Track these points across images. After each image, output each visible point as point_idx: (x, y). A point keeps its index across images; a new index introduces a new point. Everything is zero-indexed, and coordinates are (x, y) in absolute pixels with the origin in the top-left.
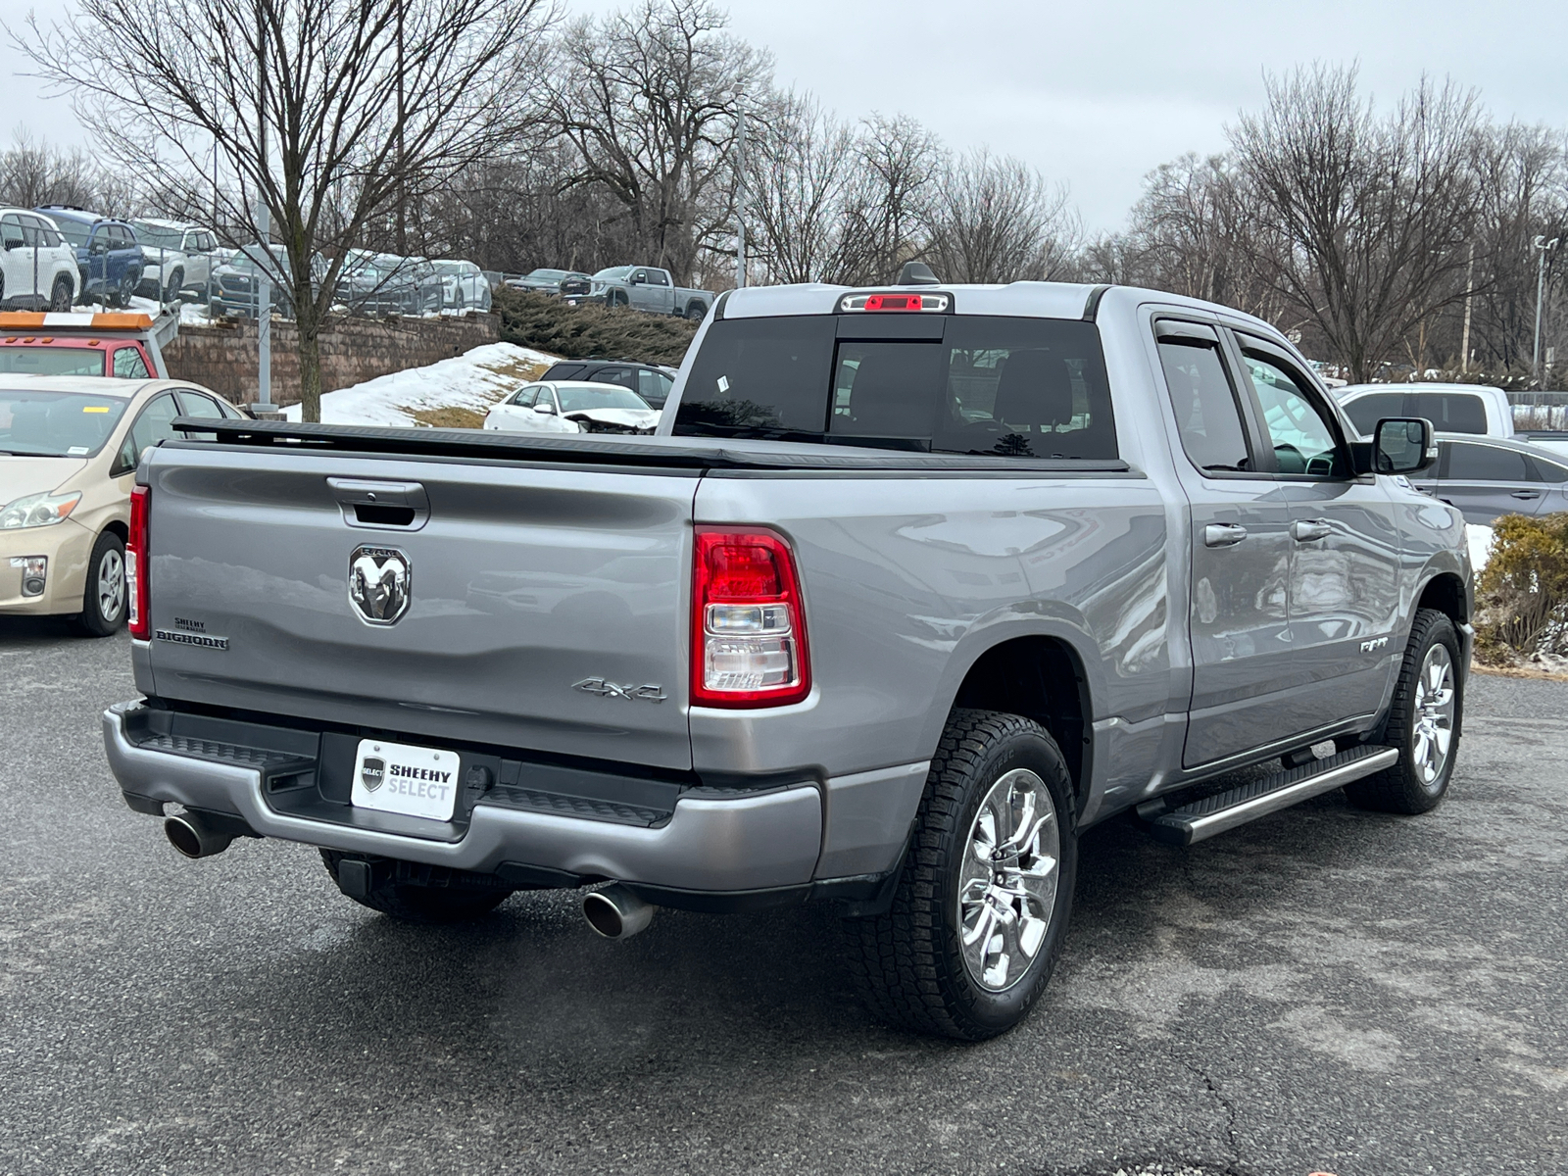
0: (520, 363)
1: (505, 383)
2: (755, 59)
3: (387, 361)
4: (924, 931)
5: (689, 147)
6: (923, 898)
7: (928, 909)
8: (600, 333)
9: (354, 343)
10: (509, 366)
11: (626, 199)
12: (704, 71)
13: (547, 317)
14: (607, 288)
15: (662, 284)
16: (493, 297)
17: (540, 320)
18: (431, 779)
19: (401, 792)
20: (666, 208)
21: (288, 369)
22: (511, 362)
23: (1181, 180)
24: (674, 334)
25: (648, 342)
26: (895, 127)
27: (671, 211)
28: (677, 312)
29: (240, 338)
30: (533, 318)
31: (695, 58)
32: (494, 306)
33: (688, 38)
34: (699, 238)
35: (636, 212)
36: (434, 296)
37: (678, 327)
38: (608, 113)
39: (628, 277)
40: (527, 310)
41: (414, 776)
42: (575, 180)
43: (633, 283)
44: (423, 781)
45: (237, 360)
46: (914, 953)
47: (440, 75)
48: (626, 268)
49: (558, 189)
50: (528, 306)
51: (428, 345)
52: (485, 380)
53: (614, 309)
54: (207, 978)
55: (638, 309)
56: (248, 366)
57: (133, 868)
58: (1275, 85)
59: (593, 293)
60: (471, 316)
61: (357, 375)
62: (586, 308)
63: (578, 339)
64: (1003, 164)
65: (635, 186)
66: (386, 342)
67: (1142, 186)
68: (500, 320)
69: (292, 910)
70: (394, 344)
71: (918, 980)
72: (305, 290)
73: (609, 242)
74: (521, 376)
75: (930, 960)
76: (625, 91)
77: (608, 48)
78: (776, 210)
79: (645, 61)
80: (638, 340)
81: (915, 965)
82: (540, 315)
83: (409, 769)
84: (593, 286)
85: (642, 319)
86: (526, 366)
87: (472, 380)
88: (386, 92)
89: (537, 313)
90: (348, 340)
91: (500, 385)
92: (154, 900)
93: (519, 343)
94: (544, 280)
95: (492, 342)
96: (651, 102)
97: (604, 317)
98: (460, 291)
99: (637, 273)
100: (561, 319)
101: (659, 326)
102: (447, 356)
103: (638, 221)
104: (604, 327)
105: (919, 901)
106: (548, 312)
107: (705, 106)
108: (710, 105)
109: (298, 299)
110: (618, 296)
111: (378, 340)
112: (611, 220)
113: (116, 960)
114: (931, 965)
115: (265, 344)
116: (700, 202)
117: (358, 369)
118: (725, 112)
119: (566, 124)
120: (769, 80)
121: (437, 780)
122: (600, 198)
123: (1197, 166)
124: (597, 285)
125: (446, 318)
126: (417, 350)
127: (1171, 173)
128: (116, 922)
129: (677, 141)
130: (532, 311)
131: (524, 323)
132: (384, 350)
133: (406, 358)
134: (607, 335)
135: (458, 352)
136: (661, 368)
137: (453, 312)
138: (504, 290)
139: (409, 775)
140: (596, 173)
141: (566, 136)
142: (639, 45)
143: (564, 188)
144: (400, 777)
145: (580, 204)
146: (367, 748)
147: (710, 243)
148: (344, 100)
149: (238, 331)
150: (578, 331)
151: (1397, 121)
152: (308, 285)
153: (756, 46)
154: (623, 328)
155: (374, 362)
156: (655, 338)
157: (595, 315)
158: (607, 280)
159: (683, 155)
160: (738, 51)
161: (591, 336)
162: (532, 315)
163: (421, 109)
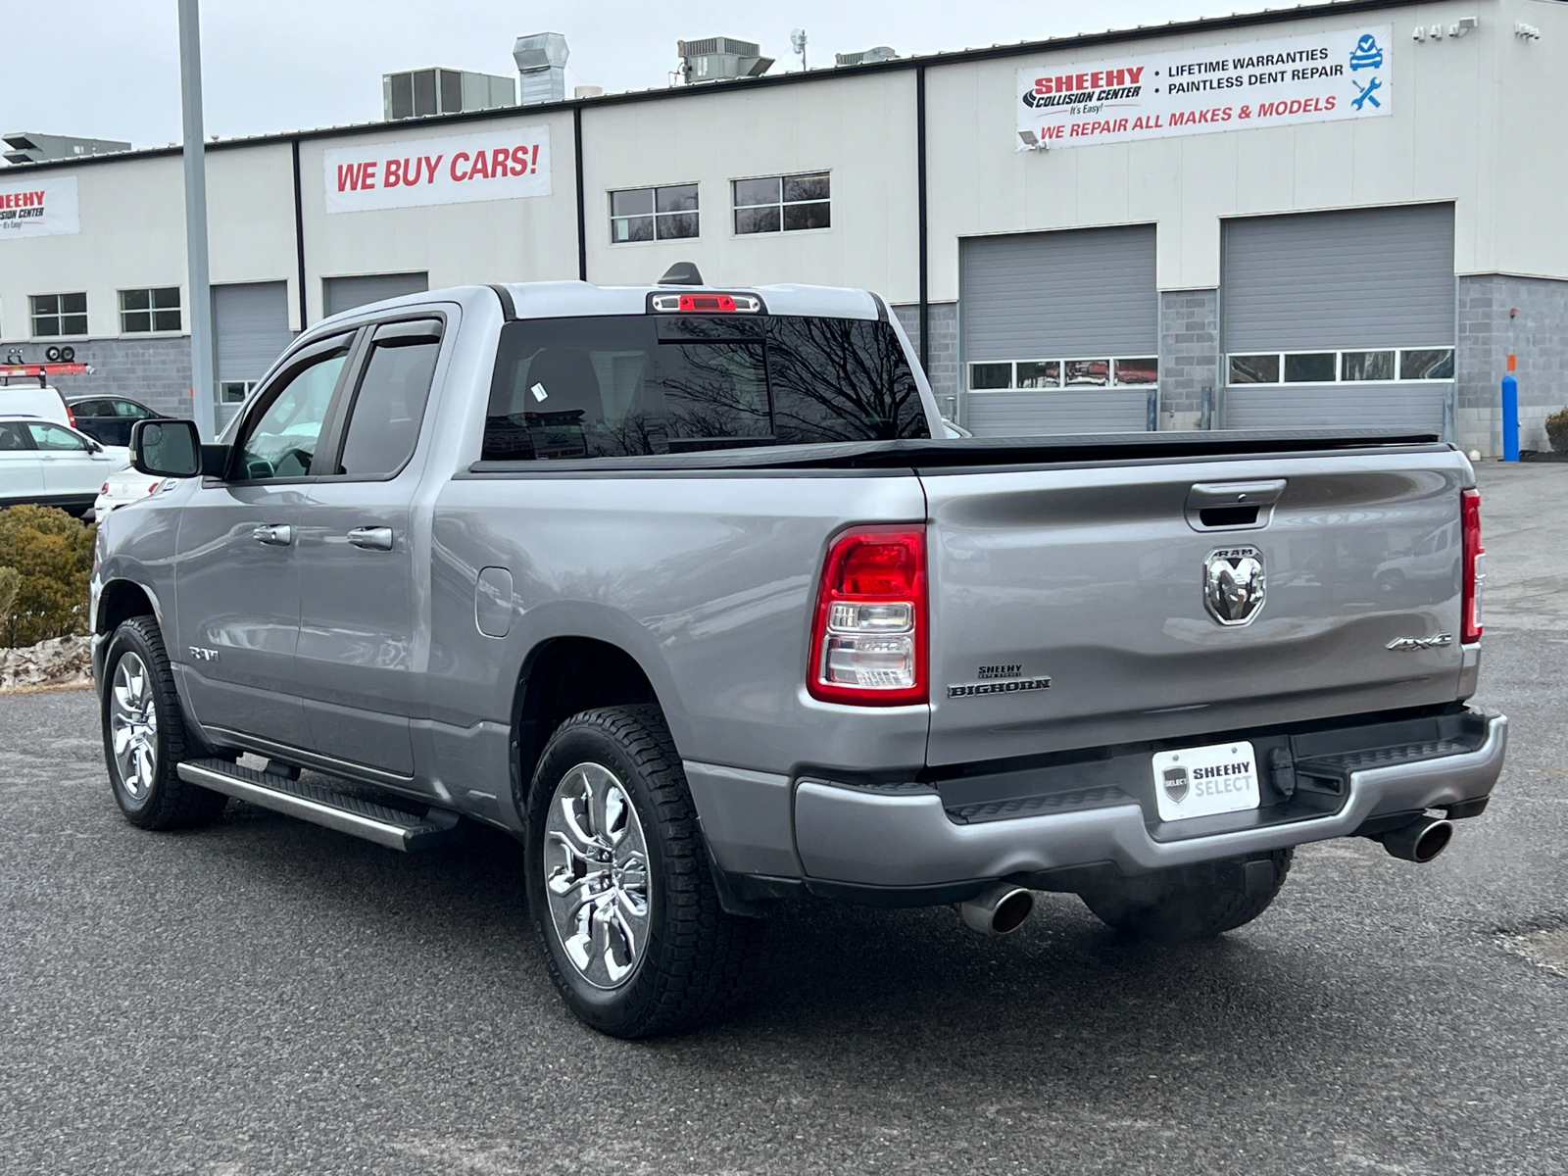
18: (1234, 772)
19: (1209, 793)
41: (1219, 775)
44: (1227, 776)
83: (1212, 769)
121: (1239, 772)
139: (1213, 775)
144: (1204, 779)
146: (1162, 761)
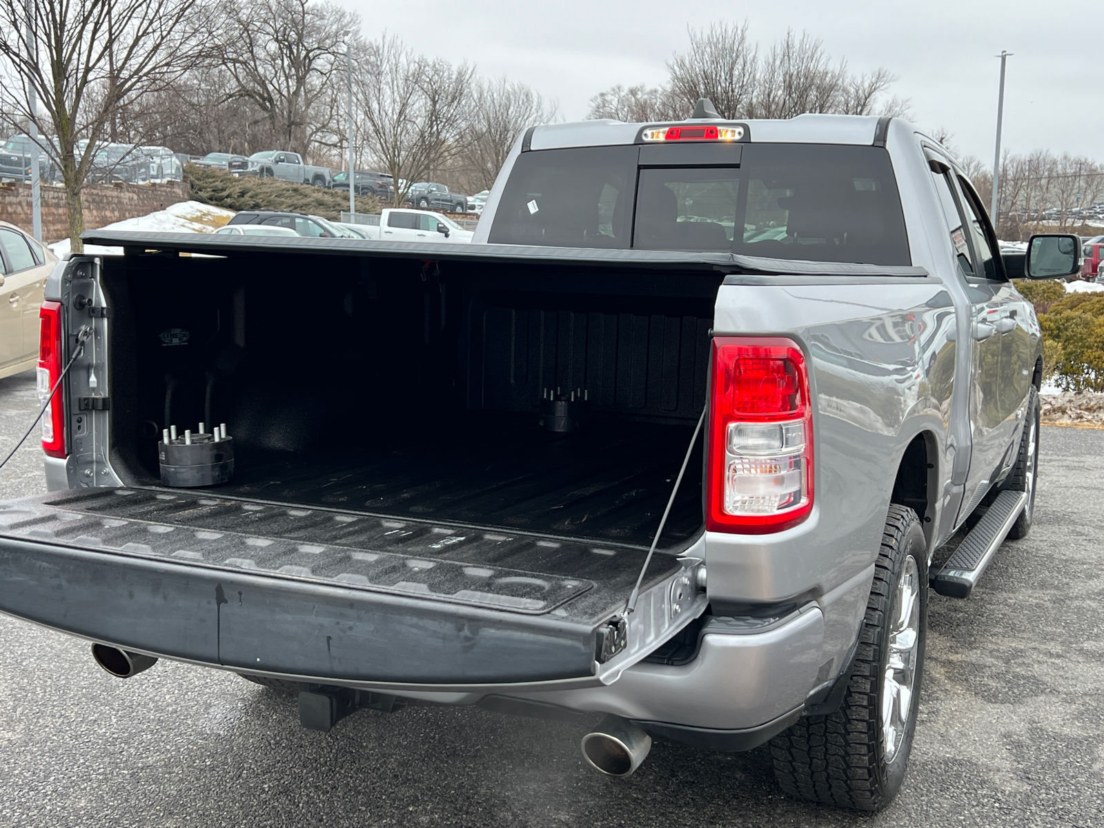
0: (205, 215)
1: (197, 228)
2: (348, 18)
3: (116, 213)
4: (860, 723)
5: (304, 76)
6: (860, 693)
7: (865, 703)
8: (256, 195)
9: (94, 201)
10: (198, 217)
11: (265, 108)
12: (314, 26)
13: (221, 184)
14: (259, 165)
15: (295, 163)
16: (184, 171)
17: (216, 187)
20: (292, 115)
21: (50, 218)
22: (199, 214)
23: (613, 103)
24: (306, 196)
25: (289, 201)
26: (434, 66)
27: (295, 116)
28: (306, 181)
29: (17, 197)
30: (211, 185)
31: (308, 17)
32: (184, 177)
33: (303, 5)
34: (311, 135)
35: (272, 117)
36: (143, 170)
37: (308, 191)
38: (252, 52)
39: (273, 158)
40: (207, 180)
42: (231, 96)
43: (277, 162)
45: (15, 212)
46: (848, 744)
47: (161, 11)
48: (271, 152)
49: (219, 101)
50: (208, 177)
51: (143, 202)
52: (183, 226)
53: (266, 179)
54: (124, 776)
55: (280, 180)
56: (23, 216)
57: (21, 644)
58: (695, 36)
59: (250, 169)
60: (171, 183)
61: (97, 222)
62: (247, 179)
63: (243, 199)
64: (516, 86)
65: (271, 100)
66: (116, 200)
67: (590, 106)
68: (189, 186)
69: (181, 685)
70: (120, 202)
71: (849, 767)
72: (70, 160)
73: (254, 136)
74: (206, 223)
75: (864, 750)
76: (262, 38)
77: (250, 10)
78: (376, 115)
79: (274, 18)
80: (283, 199)
81: (847, 754)
82: (217, 183)
84: (250, 164)
85: (284, 186)
86: (209, 217)
87: (174, 226)
88: (127, 18)
89: (214, 182)
90: (90, 199)
91: (194, 229)
92: (49, 682)
93: (202, 201)
94: (216, 160)
95: (185, 200)
96: (280, 46)
97: (258, 185)
98: (160, 167)
99: (279, 156)
100: (230, 185)
101: (295, 190)
102: (156, 210)
103: (273, 123)
104: (259, 191)
105: (856, 696)
106: (221, 181)
107: (315, 49)
108: (319, 48)
109: (65, 167)
110: (267, 171)
111: (110, 199)
112: (256, 122)
113: (29, 757)
114: (864, 755)
115: (37, 202)
116: (311, 111)
117: (98, 219)
118: (329, 53)
119: (223, 59)
120: (356, 33)
122: (249, 109)
123: (622, 94)
124: (253, 163)
125: (154, 185)
126: (136, 205)
127: (607, 98)
128: (19, 710)
129: (297, 71)
130: (211, 180)
131: (205, 188)
132: (114, 205)
133: (130, 211)
134: (262, 196)
135: (163, 207)
136: (310, 216)
137: (158, 181)
138: (191, 167)
140: (245, 92)
141: (224, 67)
142: (270, 9)
143: (224, 101)
145: (234, 113)
147: (318, 138)
148: (96, 24)
149: (15, 192)
150: (242, 194)
151: (771, 60)
152: (73, 156)
153: (348, 10)
154: (272, 192)
155: (108, 214)
156: (294, 199)
157: (252, 183)
158: (259, 160)
159: (301, 81)
160: (337, 13)
161: (251, 197)
162: (211, 183)
163: (148, 33)
